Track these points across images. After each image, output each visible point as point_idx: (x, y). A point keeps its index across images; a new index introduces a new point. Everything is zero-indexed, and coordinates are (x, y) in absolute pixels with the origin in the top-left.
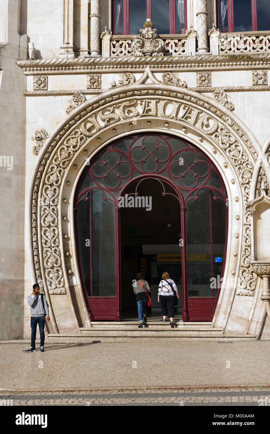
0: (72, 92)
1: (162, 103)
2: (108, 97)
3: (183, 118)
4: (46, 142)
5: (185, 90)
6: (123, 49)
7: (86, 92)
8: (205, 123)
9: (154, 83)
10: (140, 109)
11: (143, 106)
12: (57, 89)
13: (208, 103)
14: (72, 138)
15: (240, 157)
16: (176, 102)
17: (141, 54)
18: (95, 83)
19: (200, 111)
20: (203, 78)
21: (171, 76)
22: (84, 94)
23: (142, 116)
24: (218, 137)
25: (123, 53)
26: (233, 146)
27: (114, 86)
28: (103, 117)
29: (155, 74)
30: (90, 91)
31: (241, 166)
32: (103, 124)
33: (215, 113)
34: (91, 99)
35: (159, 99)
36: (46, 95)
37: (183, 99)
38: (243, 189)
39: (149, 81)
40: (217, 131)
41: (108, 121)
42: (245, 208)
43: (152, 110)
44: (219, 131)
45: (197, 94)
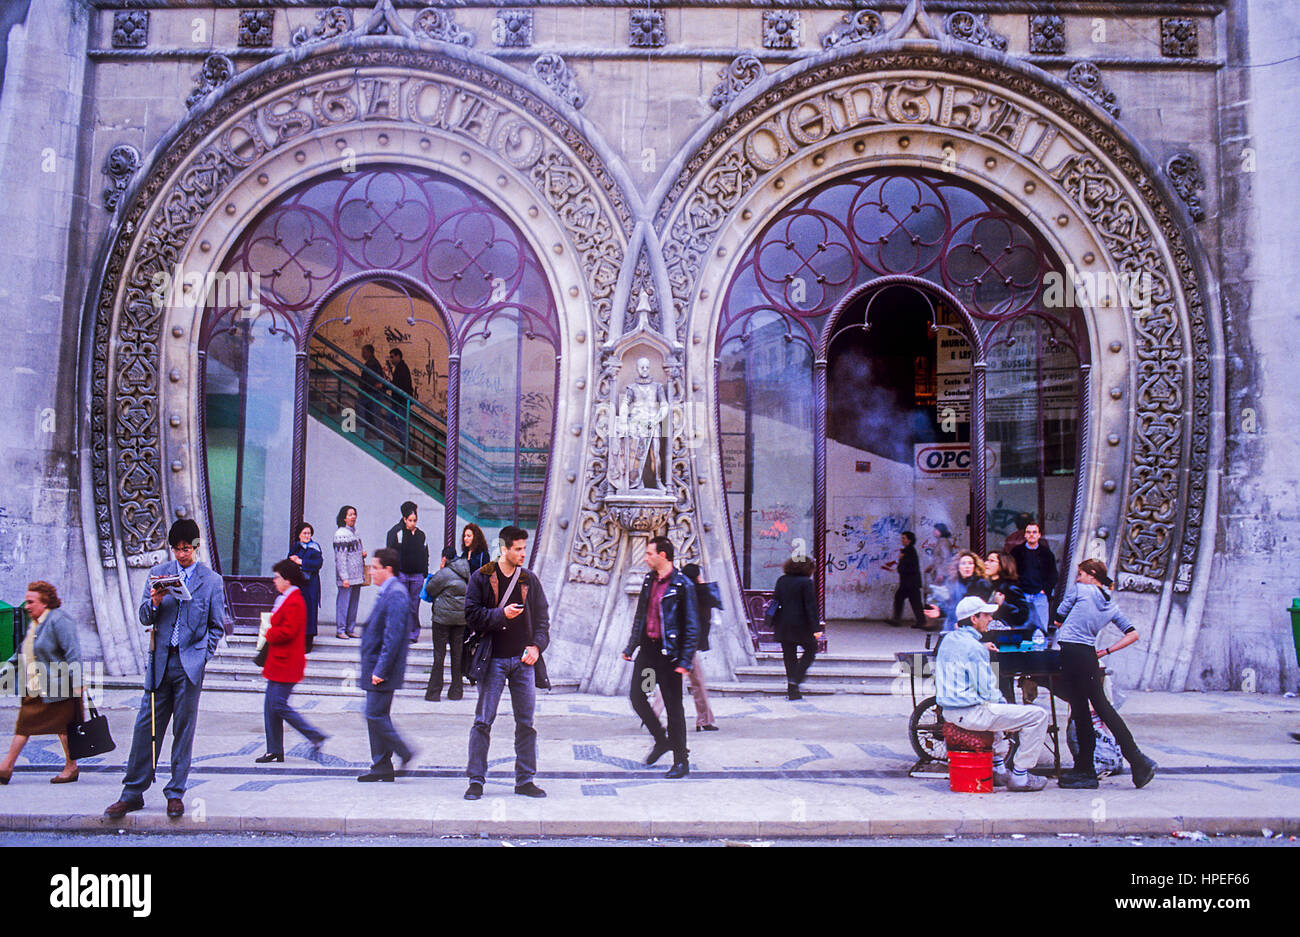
0: (203, 53)
1: (415, 86)
2: (287, 67)
3: (461, 126)
4: (135, 179)
5: (470, 54)
7: (236, 52)
8: (514, 138)
9: (396, 34)
10: (362, 101)
11: (369, 94)
12: (170, 45)
13: (522, 87)
14: (199, 172)
15: (593, 228)
16: (447, 84)
18: (258, 31)
19: (502, 110)
20: (513, 25)
21: (440, 16)
22: (230, 57)
23: (367, 119)
24: (544, 175)
26: (579, 199)
27: (303, 41)
29: (402, 13)
30: (245, 51)
31: (596, 254)
32: (272, 138)
33: (537, 113)
34: (246, 71)
35: (407, 76)
36: (143, 59)
37: (463, 76)
38: (596, 310)
39: (384, 28)
41: (285, 130)
42: (598, 359)
43: (391, 105)
44: (547, 162)
45: (496, 65)
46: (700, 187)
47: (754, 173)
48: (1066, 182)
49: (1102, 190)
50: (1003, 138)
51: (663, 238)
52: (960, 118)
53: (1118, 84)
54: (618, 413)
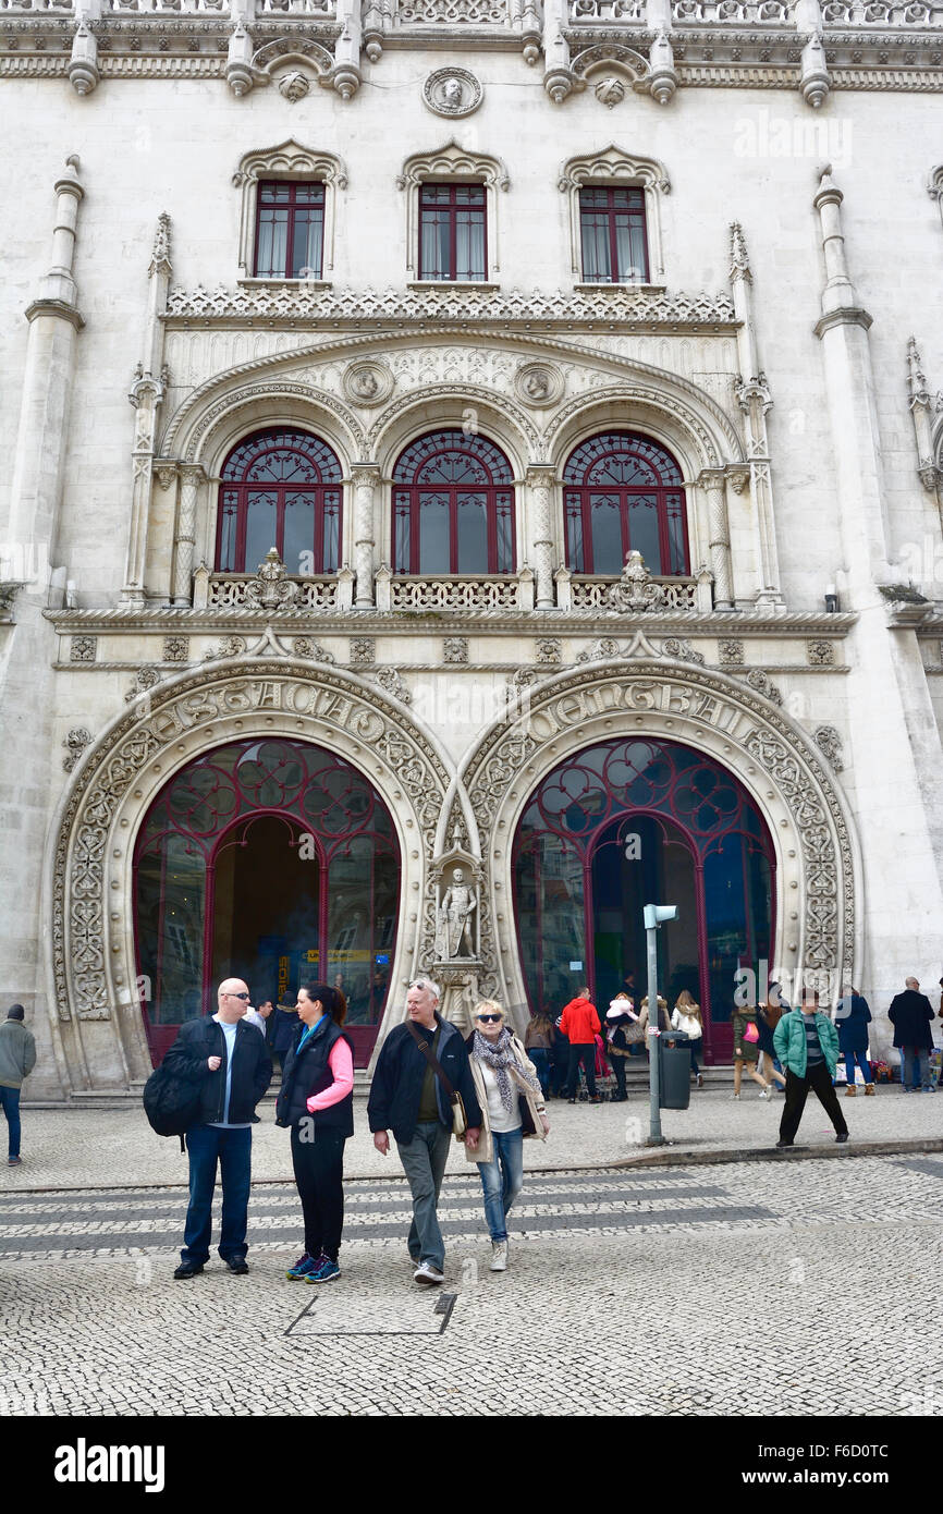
0: (138, 666)
1: (293, 688)
2: (199, 675)
3: (326, 714)
4: (88, 751)
5: (331, 669)
6: (230, 596)
7: (162, 665)
8: (364, 723)
9: (278, 655)
10: (254, 697)
11: (259, 693)
12: (113, 660)
13: (368, 690)
14: (135, 744)
15: (421, 782)
16: (316, 687)
17: (258, 606)
18: (176, 651)
19: (354, 704)
20: (362, 649)
21: (309, 643)
22: (156, 669)
23: (258, 709)
24: (386, 747)
25: (231, 603)
26: (410, 764)
27: (210, 659)
28: (189, 709)
29: (282, 640)
30: (168, 665)
31: (423, 799)
32: (189, 721)
33: (379, 707)
34: (169, 679)
35: (287, 681)
36: (92, 670)
37: (326, 682)
38: (425, 837)
39: (269, 651)
40: (383, 737)
41: (197, 717)
42: (427, 870)
43: (275, 700)
44: (387, 737)
45: (350, 675)
46: (495, 755)
47: (533, 744)
48: (750, 746)
49: (774, 751)
50: (706, 718)
51: (471, 788)
52: (676, 707)
53: (781, 683)
54: (441, 907)
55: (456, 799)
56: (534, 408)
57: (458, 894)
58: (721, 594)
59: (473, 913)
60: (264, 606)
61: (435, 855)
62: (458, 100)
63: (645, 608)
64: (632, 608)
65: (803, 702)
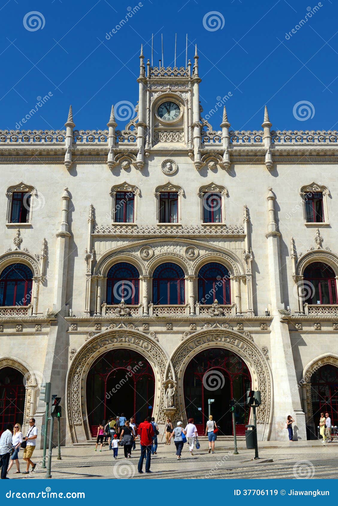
0: (88, 332)
2: (104, 334)
3: (136, 343)
4: (76, 354)
5: (138, 332)
6: (111, 311)
8: (146, 346)
11: (119, 338)
12: (82, 330)
14: (87, 352)
15: (161, 361)
17: (119, 315)
18: (98, 327)
19: (144, 341)
20: (146, 326)
21: (132, 325)
22: (93, 332)
23: (119, 342)
26: (158, 356)
27: (107, 329)
28: (101, 342)
29: (125, 324)
30: (96, 331)
31: (161, 365)
32: (101, 345)
33: (150, 342)
34: (96, 335)
36: (76, 333)
37: (136, 335)
38: (161, 375)
39: (122, 327)
40: (151, 350)
41: (103, 344)
42: (162, 384)
45: (143, 334)
46: (179, 354)
47: (189, 351)
48: (245, 351)
49: (251, 352)
50: (233, 344)
51: (173, 363)
52: (226, 340)
53: (253, 336)
54: (165, 394)
55: (169, 366)
56: (190, 260)
57: (169, 390)
58: (238, 311)
59: (173, 396)
60: (121, 315)
61: (164, 380)
62: (171, 169)
63: (218, 315)
64: (215, 315)
65: (259, 340)
